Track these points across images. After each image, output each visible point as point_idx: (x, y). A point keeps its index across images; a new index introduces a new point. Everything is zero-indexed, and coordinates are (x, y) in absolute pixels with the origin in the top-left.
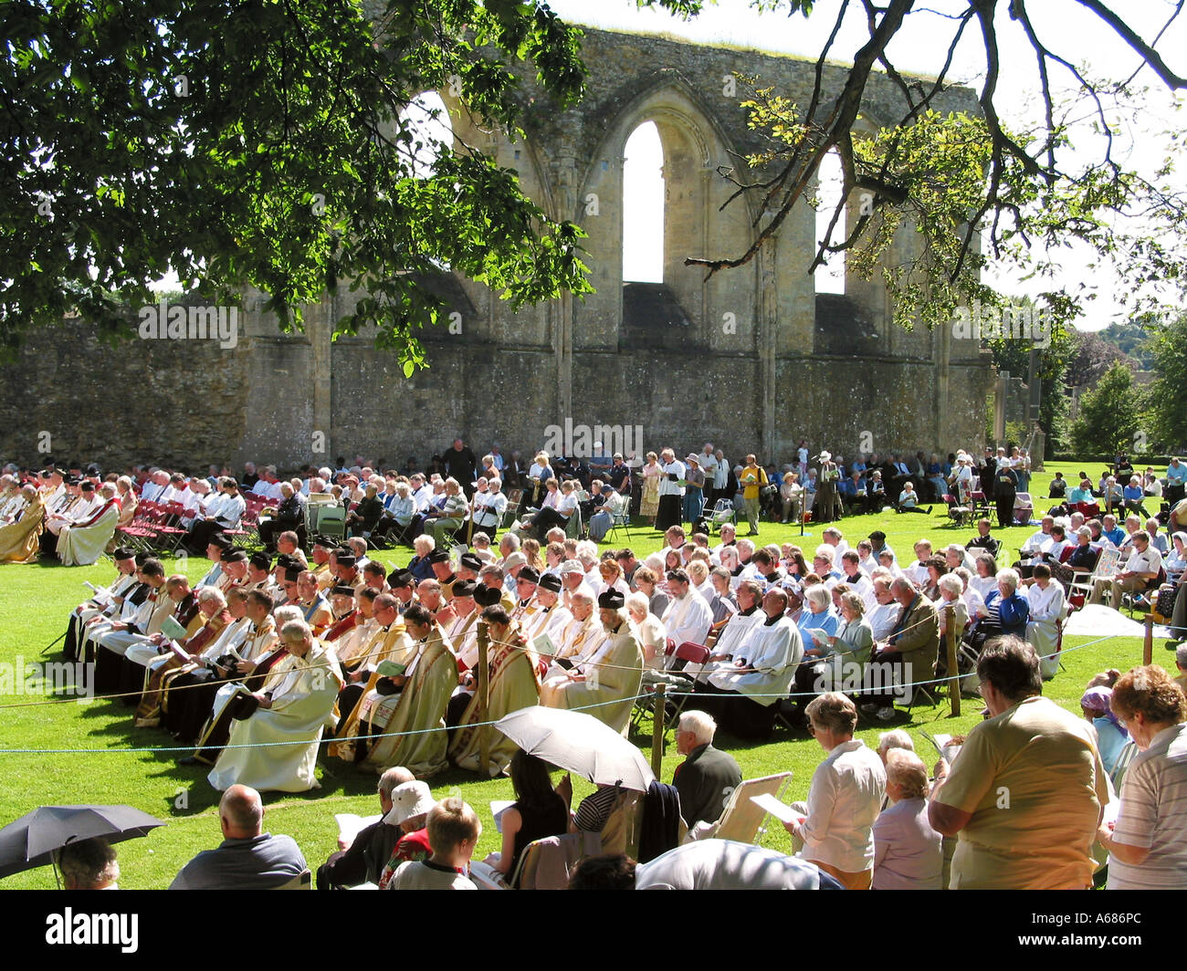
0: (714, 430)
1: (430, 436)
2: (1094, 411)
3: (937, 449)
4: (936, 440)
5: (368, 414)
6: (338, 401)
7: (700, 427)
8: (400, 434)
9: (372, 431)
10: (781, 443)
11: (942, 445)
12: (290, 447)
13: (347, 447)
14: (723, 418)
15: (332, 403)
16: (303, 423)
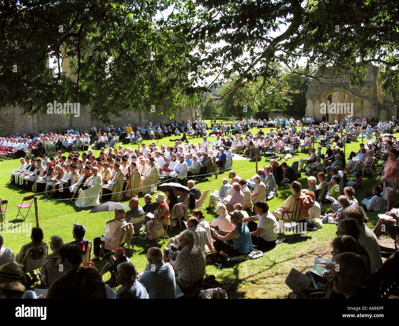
0: (130, 119)
1: (62, 124)
2: (205, 108)
3: (181, 120)
4: (180, 118)
5: (47, 119)
6: (39, 117)
7: (126, 118)
8: (55, 124)
9: (48, 124)
10: (145, 121)
11: (182, 119)
12: (28, 129)
13: (42, 128)
14: (132, 116)
15: (37, 118)
16: (30, 123)
